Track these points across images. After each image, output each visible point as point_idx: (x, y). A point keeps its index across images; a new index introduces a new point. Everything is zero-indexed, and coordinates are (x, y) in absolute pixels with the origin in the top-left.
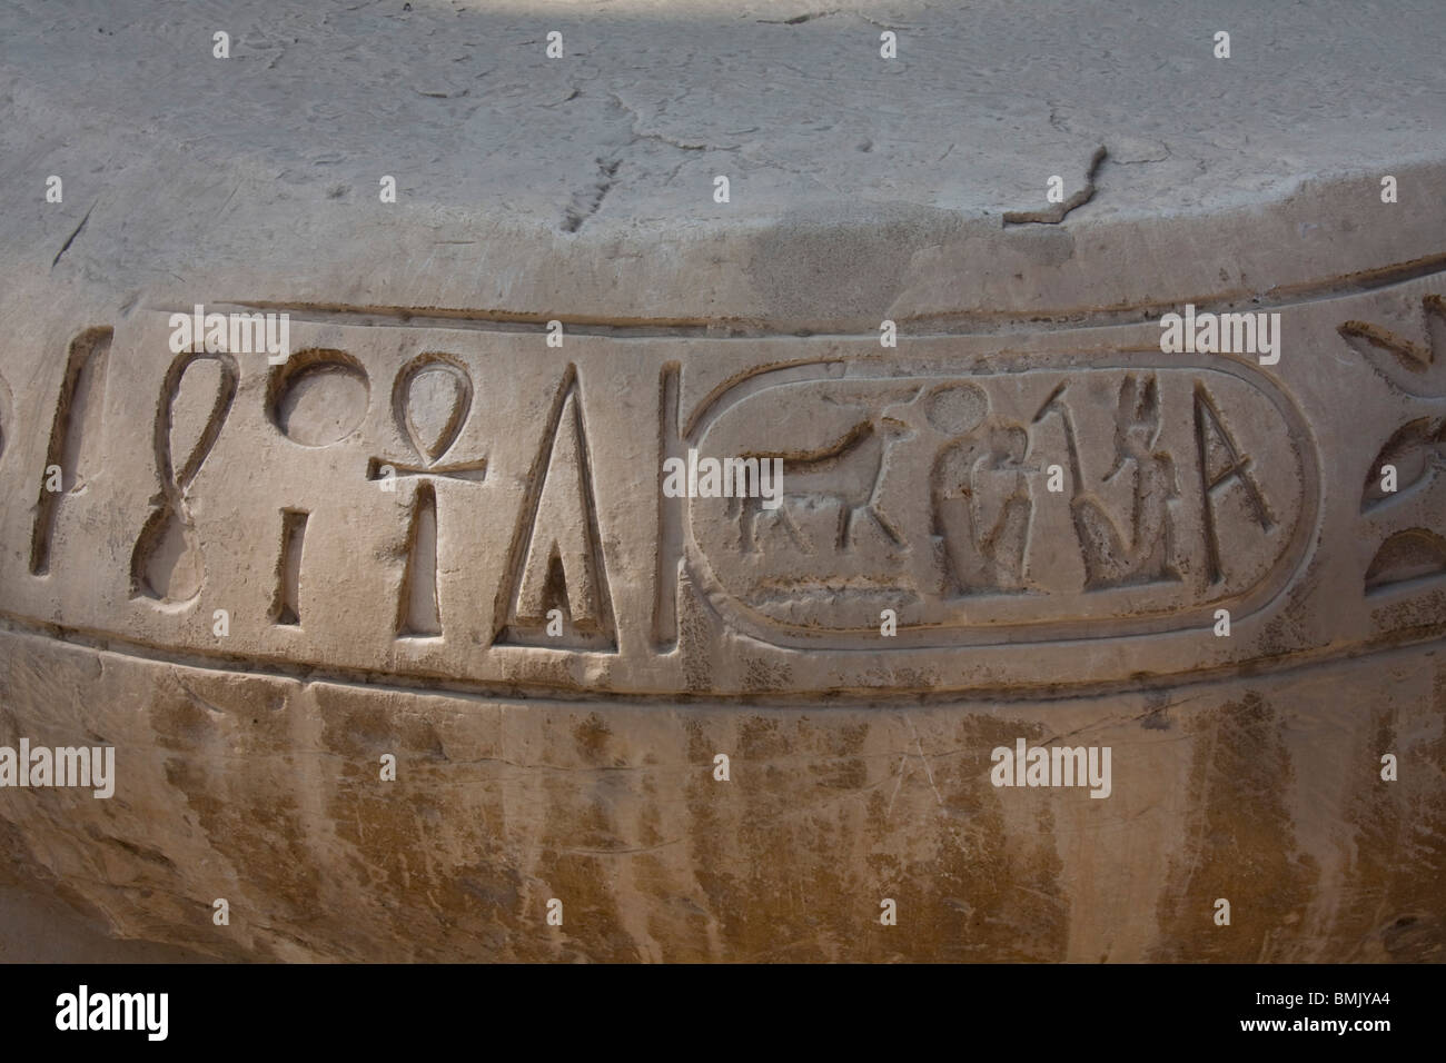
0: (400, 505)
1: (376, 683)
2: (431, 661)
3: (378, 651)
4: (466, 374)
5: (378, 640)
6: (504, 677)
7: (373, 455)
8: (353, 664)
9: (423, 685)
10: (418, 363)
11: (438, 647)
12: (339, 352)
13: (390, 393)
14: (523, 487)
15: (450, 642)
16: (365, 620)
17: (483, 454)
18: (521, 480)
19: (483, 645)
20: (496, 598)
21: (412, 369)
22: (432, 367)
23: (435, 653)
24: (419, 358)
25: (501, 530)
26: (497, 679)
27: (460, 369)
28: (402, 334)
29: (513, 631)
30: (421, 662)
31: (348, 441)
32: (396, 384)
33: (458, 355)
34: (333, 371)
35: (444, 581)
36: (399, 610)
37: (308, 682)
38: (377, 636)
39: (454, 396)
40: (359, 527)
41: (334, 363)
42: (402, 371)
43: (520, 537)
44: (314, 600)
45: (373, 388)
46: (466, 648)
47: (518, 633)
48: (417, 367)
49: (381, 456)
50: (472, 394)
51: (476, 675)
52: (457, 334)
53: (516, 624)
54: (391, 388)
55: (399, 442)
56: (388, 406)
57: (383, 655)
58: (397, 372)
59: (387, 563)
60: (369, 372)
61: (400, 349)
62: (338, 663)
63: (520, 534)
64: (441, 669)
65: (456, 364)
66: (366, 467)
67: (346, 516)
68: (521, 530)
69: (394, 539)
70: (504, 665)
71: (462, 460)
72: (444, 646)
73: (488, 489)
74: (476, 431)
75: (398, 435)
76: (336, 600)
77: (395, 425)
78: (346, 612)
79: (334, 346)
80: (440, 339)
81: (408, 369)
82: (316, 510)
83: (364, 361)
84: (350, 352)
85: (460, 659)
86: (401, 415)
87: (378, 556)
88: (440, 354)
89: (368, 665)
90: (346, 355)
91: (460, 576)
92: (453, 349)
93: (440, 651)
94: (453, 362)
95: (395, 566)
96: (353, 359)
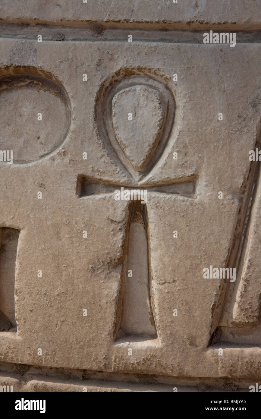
0: (112, 221)
1: (92, 379)
2: (148, 363)
3: (97, 355)
4: (167, 87)
5: (96, 346)
6: (221, 374)
7: (81, 172)
8: (72, 366)
9: (137, 380)
10: (116, 78)
11: (156, 350)
12: (35, 68)
13: (93, 110)
14: (236, 201)
15: (167, 346)
16: (82, 328)
17: (194, 169)
18: (234, 193)
19: (199, 348)
20: (214, 306)
21: (111, 84)
22: (131, 81)
23: (152, 356)
24: (118, 73)
25: (216, 243)
26: (214, 376)
27: (161, 83)
28: (99, 49)
29: (226, 332)
30: (138, 364)
31: (53, 159)
32: (97, 100)
33: (159, 69)
34: (28, 86)
35: (160, 291)
36: (116, 318)
37: (26, 381)
38: (95, 342)
39: (159, 112)
40: (72, 243)
41: (28, 77)
42: (102, 86)
43: (233, 247)
44: (31, 311)
45: (73, 105)
46: (183, 351)
47: (231, 333)
48: (116, 81)
49: (89, 173)
50: (175, 107)
51: (193, 374)
52: (156, 47)
53: (231, 326)
54: (93, 104)
55: (106, 159)
56: (91, 124)
57: (101, 358)
58: (97, 89)
59: (103, 276)
60: (68, 89)
61: (98, 65)
62: (55, 365)
63: (234, 244)
64: (159, 369)
65: (156, 77)
66: (75, 184)
67: (58, 233)
68: (234, 240)
69: (108, 253)
70: (220, 365)
71: (173, 176)
72: (162, 349)
73: (201, 203)
74: (185, 147)
75: (105, 152)
76: (53, 311)
77: (101, 142)
78: (64, 321)
79: (29, 63)
80: (139, 53)
81: (107, 84)
82: (26, 228)
83: (62, 77)
84: (46, 68)
85: (177, 360)
86: (104, 131)
87: (94, 270)
88: (140, 69)
89: (85, 367)
90: (42, 71)
91: (178, 286)
92: (154, 64)
93: (158, 354)
94: (154, 75)
95: (109, 278)
96: (49, 75)
